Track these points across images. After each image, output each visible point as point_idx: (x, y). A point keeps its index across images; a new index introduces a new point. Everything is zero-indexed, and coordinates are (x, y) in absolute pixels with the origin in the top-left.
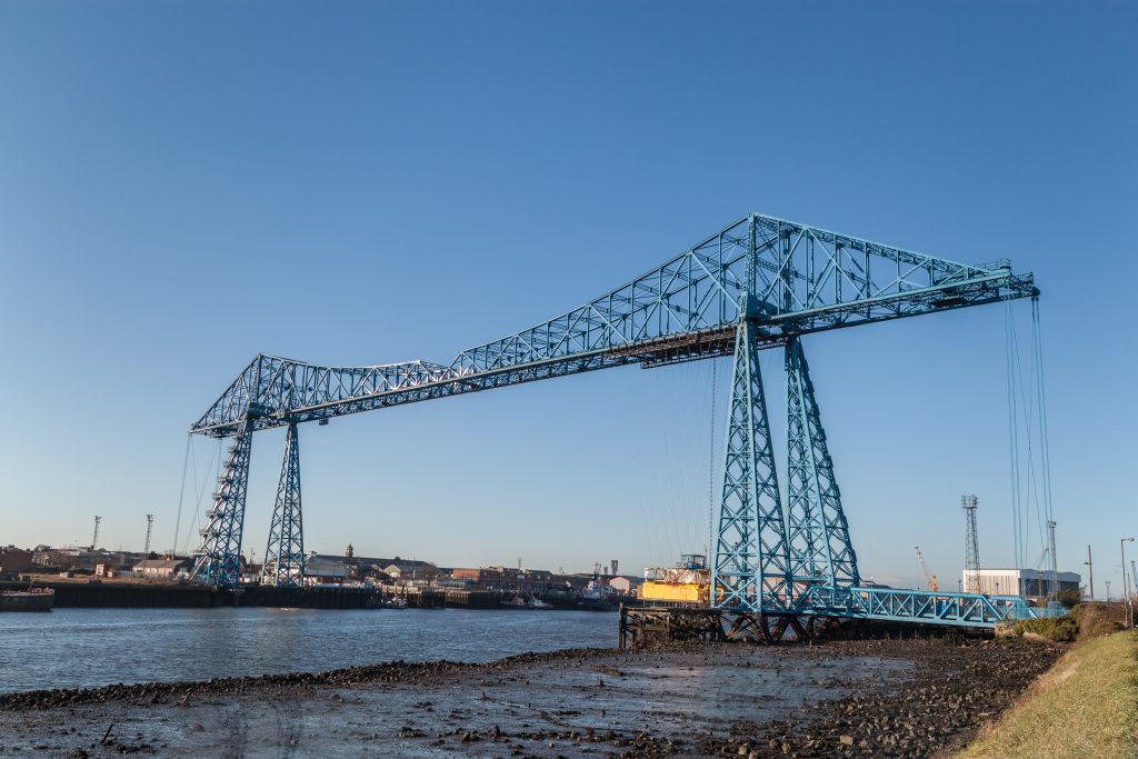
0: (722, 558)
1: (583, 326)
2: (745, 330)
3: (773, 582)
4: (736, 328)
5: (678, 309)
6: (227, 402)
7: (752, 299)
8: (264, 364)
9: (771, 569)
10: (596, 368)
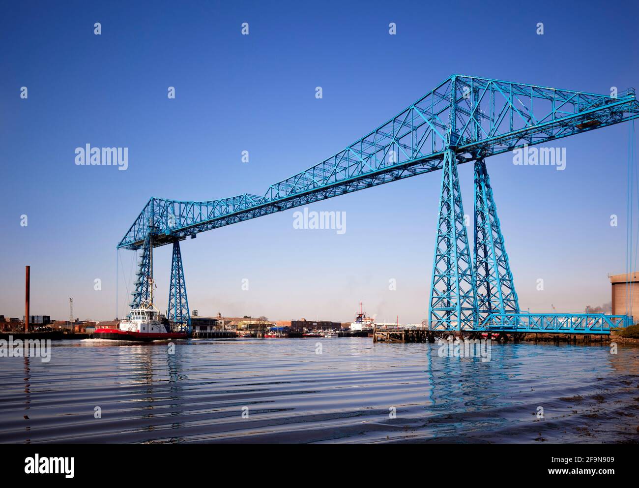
0: (435, 300)
1: (344, 164)
2: (449, 155)
3: (467, 313)
4: (443, 155)
5: (405, 147)
6: (136, 227)
7: (454, 134)
8: (155, 203)
9: (466, 305)
10: (353, 191)
